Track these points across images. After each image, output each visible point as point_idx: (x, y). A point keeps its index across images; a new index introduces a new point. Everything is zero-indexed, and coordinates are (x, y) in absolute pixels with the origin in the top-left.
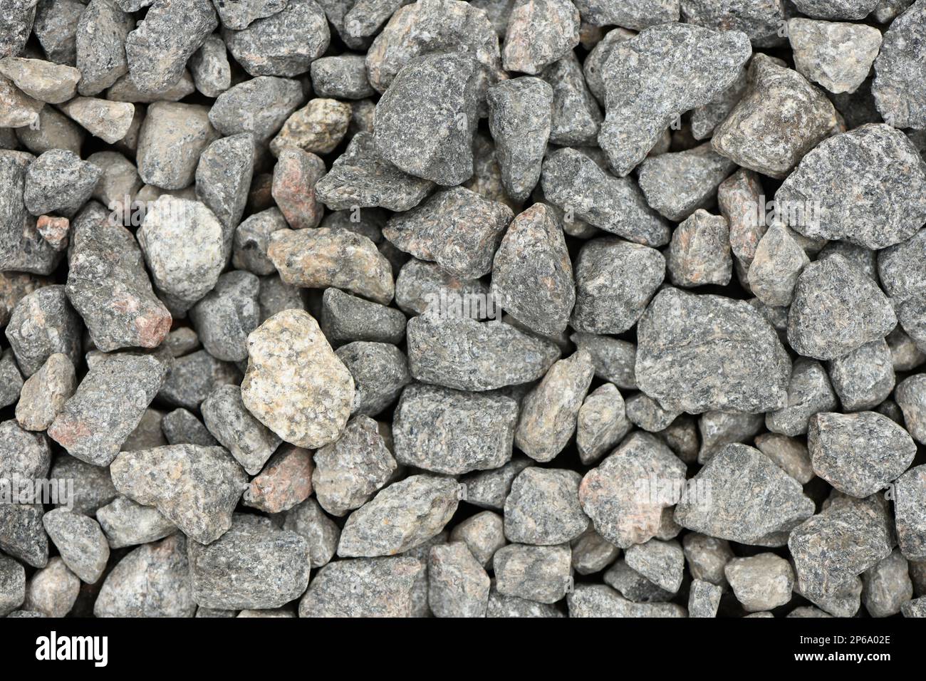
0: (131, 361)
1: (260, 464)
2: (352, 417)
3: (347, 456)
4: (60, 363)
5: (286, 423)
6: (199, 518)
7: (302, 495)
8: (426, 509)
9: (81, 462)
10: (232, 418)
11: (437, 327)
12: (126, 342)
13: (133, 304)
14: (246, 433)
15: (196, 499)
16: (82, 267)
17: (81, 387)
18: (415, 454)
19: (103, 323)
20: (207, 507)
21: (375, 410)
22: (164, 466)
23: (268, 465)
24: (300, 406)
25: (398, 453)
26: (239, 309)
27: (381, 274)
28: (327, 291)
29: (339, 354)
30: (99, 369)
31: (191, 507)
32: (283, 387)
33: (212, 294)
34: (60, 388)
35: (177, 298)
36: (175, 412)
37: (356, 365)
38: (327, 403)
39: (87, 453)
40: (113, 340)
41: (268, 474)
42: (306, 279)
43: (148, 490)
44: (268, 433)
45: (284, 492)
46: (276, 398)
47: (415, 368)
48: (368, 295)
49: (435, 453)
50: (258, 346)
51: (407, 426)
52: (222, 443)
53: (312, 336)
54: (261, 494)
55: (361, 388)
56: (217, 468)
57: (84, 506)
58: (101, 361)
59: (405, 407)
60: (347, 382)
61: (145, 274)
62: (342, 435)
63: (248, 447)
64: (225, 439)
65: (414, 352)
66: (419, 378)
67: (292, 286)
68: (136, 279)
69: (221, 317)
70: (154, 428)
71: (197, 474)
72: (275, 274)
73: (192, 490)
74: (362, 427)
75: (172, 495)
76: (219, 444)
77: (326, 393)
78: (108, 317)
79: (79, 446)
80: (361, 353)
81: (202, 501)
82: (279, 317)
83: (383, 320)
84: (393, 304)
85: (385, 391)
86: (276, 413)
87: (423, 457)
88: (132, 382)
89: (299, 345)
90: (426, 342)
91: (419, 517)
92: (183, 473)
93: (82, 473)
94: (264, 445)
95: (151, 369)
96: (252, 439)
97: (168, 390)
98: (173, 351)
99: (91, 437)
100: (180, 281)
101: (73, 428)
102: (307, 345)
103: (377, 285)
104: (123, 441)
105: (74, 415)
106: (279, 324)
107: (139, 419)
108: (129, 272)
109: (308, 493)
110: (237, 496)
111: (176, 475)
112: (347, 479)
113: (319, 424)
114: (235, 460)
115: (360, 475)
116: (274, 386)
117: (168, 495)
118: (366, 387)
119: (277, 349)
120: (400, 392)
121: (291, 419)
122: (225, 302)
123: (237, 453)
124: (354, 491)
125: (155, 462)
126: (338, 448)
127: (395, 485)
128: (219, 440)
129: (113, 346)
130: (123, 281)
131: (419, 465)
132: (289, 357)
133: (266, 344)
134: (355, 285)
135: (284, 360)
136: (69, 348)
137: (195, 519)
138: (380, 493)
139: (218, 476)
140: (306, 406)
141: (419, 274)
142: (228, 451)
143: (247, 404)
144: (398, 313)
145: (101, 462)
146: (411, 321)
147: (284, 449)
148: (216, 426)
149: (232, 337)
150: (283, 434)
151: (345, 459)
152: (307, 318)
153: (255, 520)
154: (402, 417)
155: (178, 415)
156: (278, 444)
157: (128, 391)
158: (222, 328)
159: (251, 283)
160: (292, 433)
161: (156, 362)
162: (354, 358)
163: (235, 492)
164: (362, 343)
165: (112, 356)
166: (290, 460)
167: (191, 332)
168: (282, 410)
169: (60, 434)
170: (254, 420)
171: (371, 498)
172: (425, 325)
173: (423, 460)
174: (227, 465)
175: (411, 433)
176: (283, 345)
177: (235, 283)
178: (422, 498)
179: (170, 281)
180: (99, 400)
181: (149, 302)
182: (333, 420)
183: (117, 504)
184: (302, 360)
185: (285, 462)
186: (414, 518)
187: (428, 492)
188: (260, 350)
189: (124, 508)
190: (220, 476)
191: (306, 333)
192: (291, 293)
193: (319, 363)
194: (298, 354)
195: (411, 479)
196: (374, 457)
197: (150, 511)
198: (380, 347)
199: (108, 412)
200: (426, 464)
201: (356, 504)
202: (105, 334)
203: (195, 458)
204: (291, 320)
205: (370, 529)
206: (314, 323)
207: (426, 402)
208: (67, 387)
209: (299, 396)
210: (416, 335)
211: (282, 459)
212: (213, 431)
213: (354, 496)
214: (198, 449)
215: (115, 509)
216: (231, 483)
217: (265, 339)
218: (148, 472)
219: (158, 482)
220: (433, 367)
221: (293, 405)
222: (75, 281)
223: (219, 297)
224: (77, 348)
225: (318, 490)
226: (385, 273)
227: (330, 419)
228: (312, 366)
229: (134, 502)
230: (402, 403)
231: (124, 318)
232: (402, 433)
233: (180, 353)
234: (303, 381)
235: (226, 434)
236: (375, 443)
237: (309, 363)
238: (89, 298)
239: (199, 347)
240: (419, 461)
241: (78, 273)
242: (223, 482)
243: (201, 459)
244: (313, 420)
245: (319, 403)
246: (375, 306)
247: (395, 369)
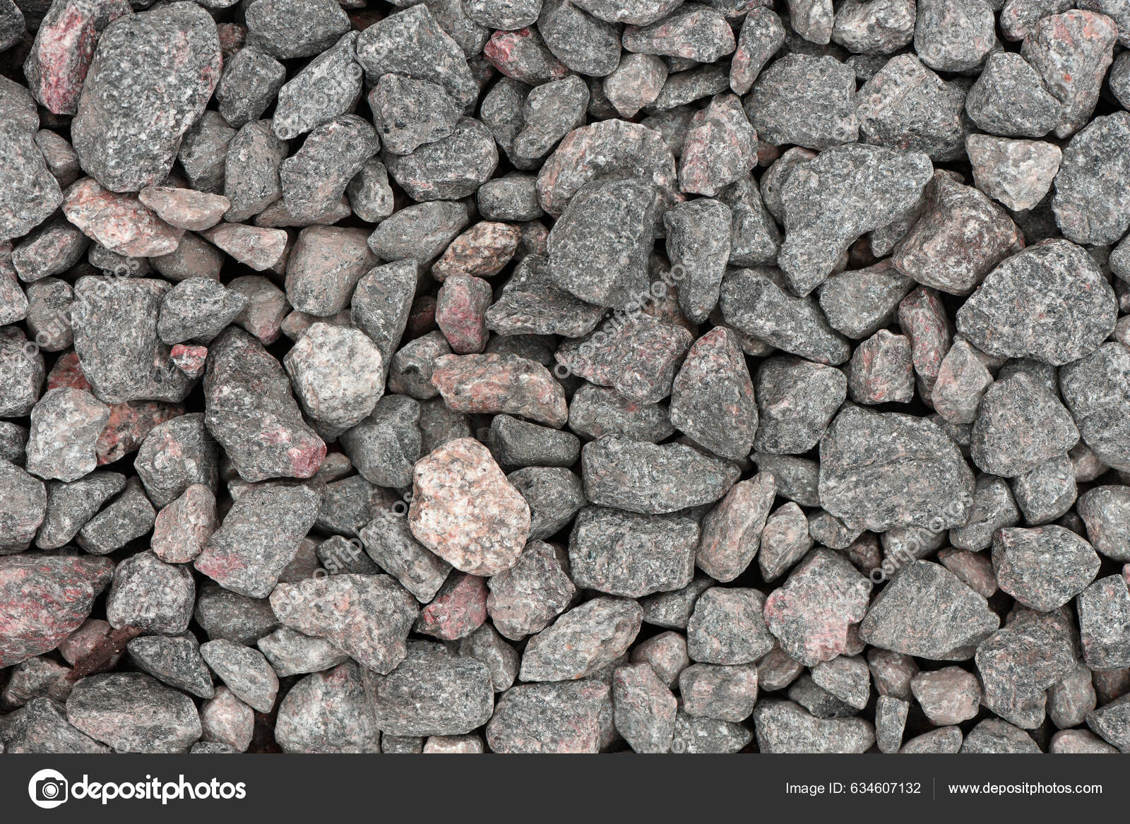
0: (284, 493)
1: (432, 592)
2: (529, 541)
3: (524, 583)
4: (199, 496)
5: (461, 553)
6: (375, 649)
7: (477, 621)
8: (610, 633)
9: (230, 592)
10: (399, 547)
11: (616, 453)
12: (276, 473)
13: (284, 435)
14: (416, 562)
15: (370, 630)
16: (227, 399)
17: (227, 520)
18: (594, 578)
19: (250, 454)
20: (382, 638)
21: (549, 533)
22: (330, 597)
23: (440, 594)
24: (474, 535)
25: (576, 576)
26: (400, 437)
27: (555, 400)
28: (497, 418)
29: (511, 480)
30: (247, 500)
31: (365, 638)
32: (456, 517)
33: (369, 421)
34: (203, 520)
35: (330, 425)
36: (331, 540)
37: (531, 491)
38: (503, 532)
39: (242, 586)
40: (261, 470)
41: (441, 602)
42: (477, 406)
43: (315, 621)
44: (438, 562)
45: (460, 620)
46: (449, 529)
47: (592, 493)
48: (540, 420)
49: (615, 577)
50: (427, 476)
51: (585, 550)
52: (388, 571)
53: (486, 465)
54: (436, 622)
55: (536, 514)
56: (387, 597)
57: (241, 636)
58: (246, 492)
59: (583, 531)
60: (523, 510)
61: (293, 402)
62: (518, 561)
63: (419, 577)
64: (392, 568)
65: (591, 478)
66: (596, 502)
67: (457, 412)
68: (286, 408)
69: (380, 444)
70: (309, 555)
71: (367, 605)
72: (438, 398)
73: (363, 621)
74: (539, 553)
75: (342, 626)
76: (384, 572)
77: (502, 523)
78: (256, 448)
79: (232, 579)
80: (535, 480)
81: (376, 633)
82: (449, 446)
83: (556, 445)
84: (566, 428)
85: (561, 516)
86: (449, 543)
87: (603, 581)
88: (286, 514)
89: (471, 475)
90: (605, 468)
91: (603, 642)
92: (352, 604)
93: (234, 603)
94: (435, 573)
95: (306, 500)
96: (422, 568)
97: (322, 517)
98: (324, 476)
99: (245, 570)
100: (334, 409)
101: (224, 561)
102: (480, 475)
103: (550, 410)
104: (280, 573)
105: (223, 548)
106: (449, 454)
107: (296, 549)
108: (278, 402)
109: (483, 618)
110: (409, 624)
111: (342, 606)
112: (525, 605)
113: (495, 553)
114: (404, 588)
115: (538, 601)
116: (447, 517)
117: (338, 626)
118: (542, 514)
119: (448, 479)
120: (575, 516)
121: (466, 549)
122: (386, 429)
123: (406, 582)
124: (533, 617)
125: (319, 593)
126: (514, 574)
127: (576, 610)
128: (384, 568)
129: (261, 477)
130: (273, 412)
131: (599, 589)
132: (462, 487)
133: (436, 475)
134: (527, 410)
135: (456, 491)
136: (207, 477)
137: (371, 650)
138: (560, 619)
139: (388, 606)
140: (481, 535)
141: (595, 399)
142: (396, 581)
143: (417, 534)
144: (572, 437)
145: (259, 594)
146: (588, 446)
147: (455, 576)
148: (381, 554)
149: (393, 464)
150: (457, 564)
151: (522, 585)
152: (479, 447)
153: (430, 646)
154: (580, 541)
155: (335, 542)
156: (449, 571)
157: (282, 522)
158: (382, 455)
159: (411, 408)
160: (468, 563)
161: (312, 493)
162: (528, 485)
163: (408, 620)
164: (535, 469)
165: (260, 487)
166: (463, 587)
167: (343, 457)
168: (456, 541)
169: (210, 568)
170: (423, 549)
171: (551, 623)
172: (603, 451)
173: (603, 584)
174: (397, 594)
175: (590, 557)
176: (454, 475)
177: (394, 409)
178: (606, 623)
179: (324, 410)
180: (250, 533)
181: (301, 432)
182: (510, 549)
183: (280, 634)
184: (475, 490)
185: (458, 589)
186: (598, 643)
187: (611, 617)
188: (430, 481)
189: (289, 639)
190: (391, 606)
191: (479, 463)
192: (454, 418)
193: (493, 493)
194: (471, 484)
195: (592, 604)
196: (552, 582)
197: (318, 642)
198: (555, 473)
199: (261, 544)
200: (606, 588)
201: (535, 629)
202: (251, 465)
203: (362, 589)
204: (462, 450)
205: (553, 654)
206: (486, 454)
207: (604, 526)
208: (210, 518)
209: (473, 526)
210: (593, 460)
211: (455, 586)
212: (377, 559)
213: (533, 621)
214: (364, 579)
215: (279, 640)
216: (403, 612)
217: (435, 470)
218: (312, 604)
219: (326, 614)
220: (612, 492)
221: (468, 535)
222: (217, 412)
223: (376, 424)
224: (214, 477)
225: (493, 616)
226: (559, 399)
227: (507, 547)
228: (486, 496)
229: (300, 633)
230: (579, 526)
231: (272, 448)
232: (580, 557)
233: (331, 478)
234: (477, 511)
235: (394, 564)
236: (553, 568)
237: (482, 493)
238: (233, 430)
239: (353, 471)
240: (599, 585)
241: (222, 405)
242: (395, 612)
243: (369, 589)
244: (488, 549)
245: (495, 532)
246: (548, 431)
247: (572, 495)
